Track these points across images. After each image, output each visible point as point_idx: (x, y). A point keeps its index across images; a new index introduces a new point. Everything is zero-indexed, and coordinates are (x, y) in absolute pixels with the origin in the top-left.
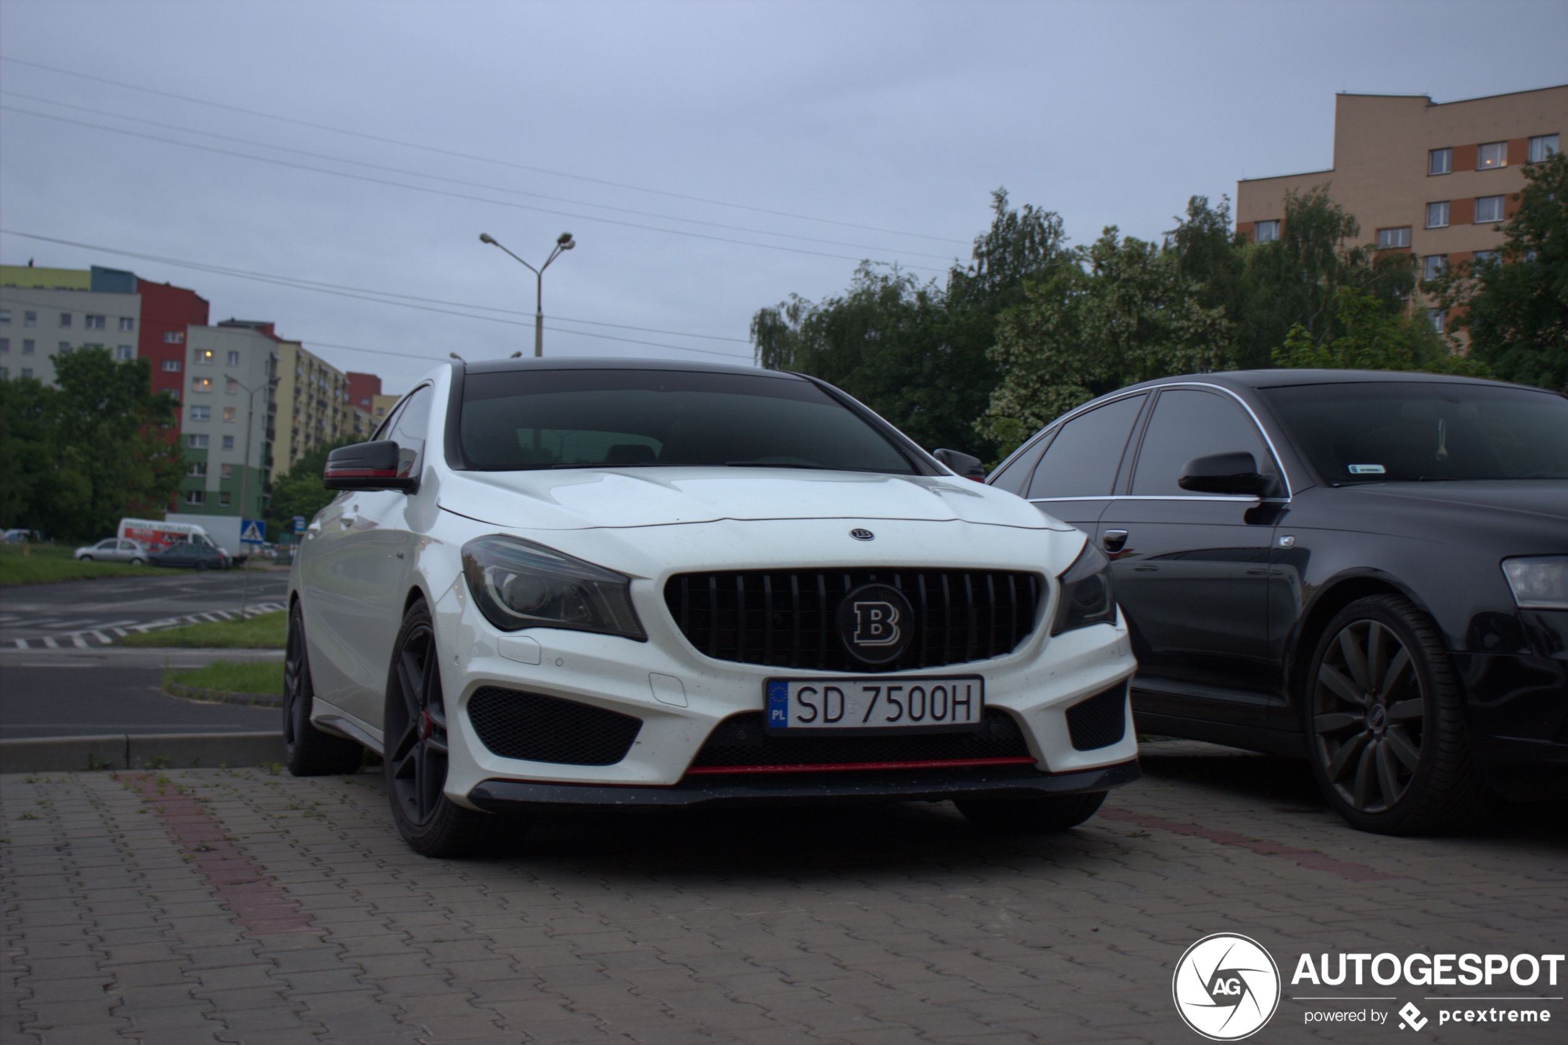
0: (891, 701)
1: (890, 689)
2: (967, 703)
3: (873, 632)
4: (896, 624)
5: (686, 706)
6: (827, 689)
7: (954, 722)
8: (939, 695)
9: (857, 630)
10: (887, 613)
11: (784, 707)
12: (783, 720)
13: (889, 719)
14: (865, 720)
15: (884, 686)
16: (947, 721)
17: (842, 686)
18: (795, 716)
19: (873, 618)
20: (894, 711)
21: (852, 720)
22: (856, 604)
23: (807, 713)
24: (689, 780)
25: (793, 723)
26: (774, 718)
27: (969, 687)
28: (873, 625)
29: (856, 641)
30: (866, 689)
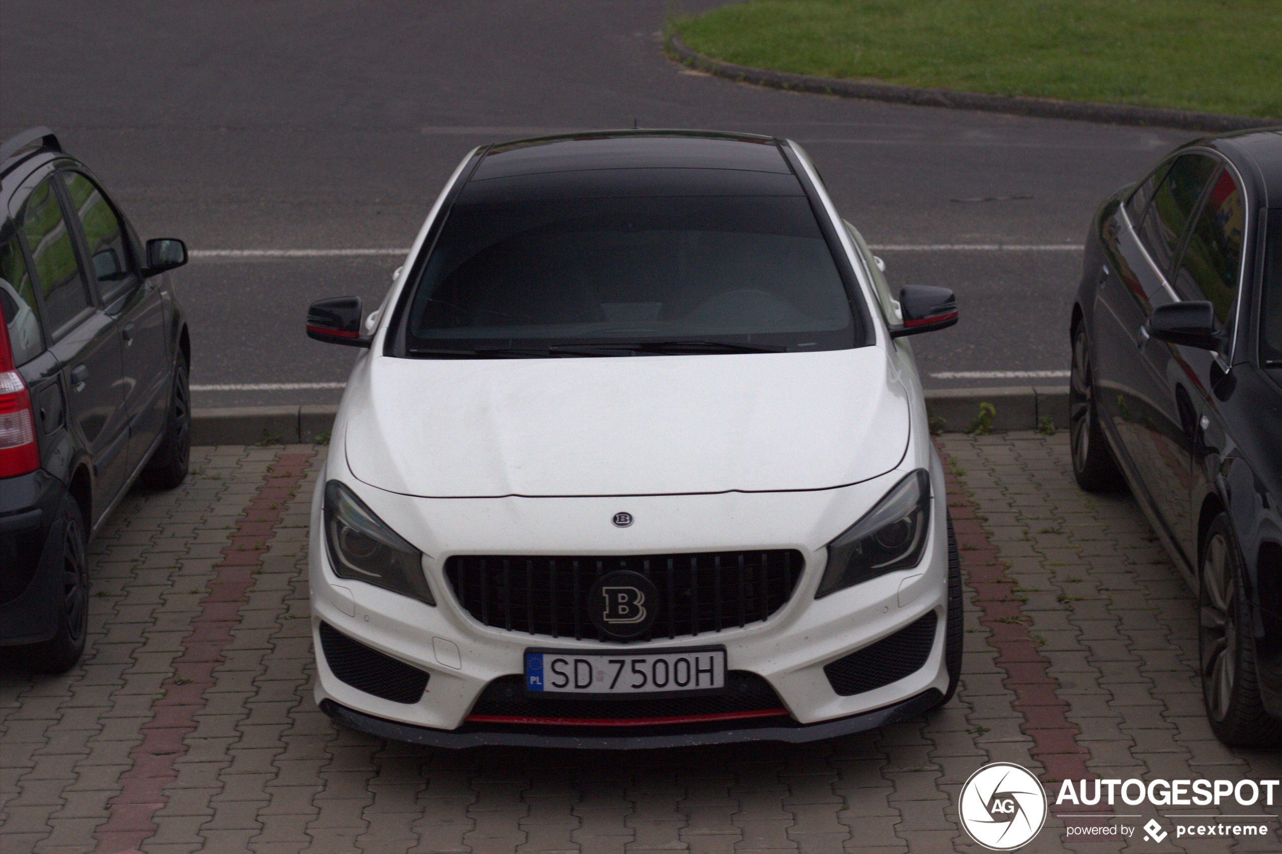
0: (634, 671)
1: (634, 662)
2: (711, 671)
3: (621, 612)
4: (642, 605)
5: (459, 667)
6: (577, 661)
7: (698, 688)
8: (682, 666)
9: (605, 610)
10: (633, 596)
11: (540, 674)
12: (539, 685)
13: (634, 686)
14: (612, 687)
15: (628, 659)
16: (692, 686)
17: (590, 659)
18: (550, 682)
19: (620, 601)
20: (639, 679)
21: (600, 687)
22: (604, 588)
23: (560, 680)
24: (467, 726)
25: (548, 687)
26: (532, 683)
27: (712, 658)
28: (620, 607)
29: (605, 619)
30: (611, 662)
